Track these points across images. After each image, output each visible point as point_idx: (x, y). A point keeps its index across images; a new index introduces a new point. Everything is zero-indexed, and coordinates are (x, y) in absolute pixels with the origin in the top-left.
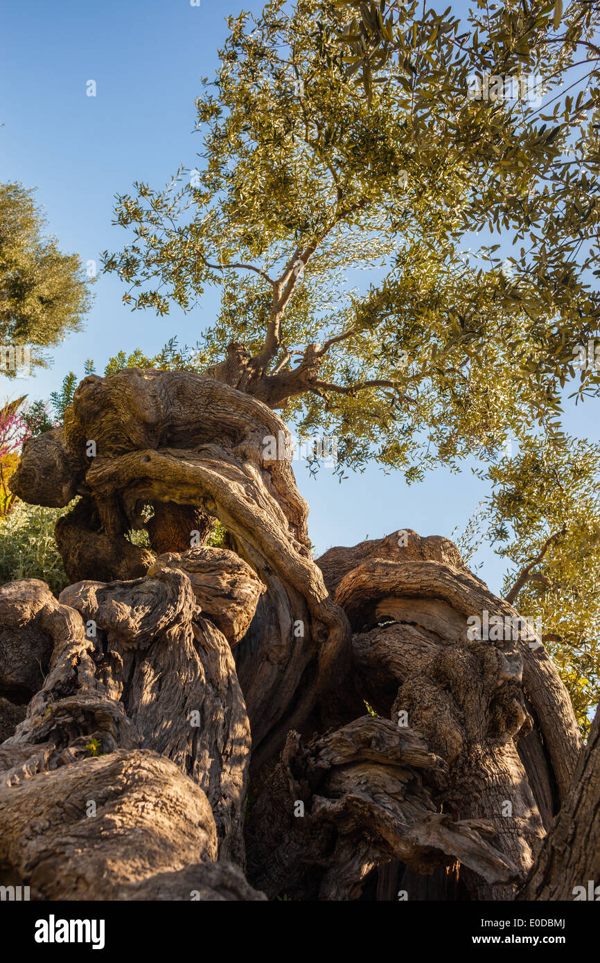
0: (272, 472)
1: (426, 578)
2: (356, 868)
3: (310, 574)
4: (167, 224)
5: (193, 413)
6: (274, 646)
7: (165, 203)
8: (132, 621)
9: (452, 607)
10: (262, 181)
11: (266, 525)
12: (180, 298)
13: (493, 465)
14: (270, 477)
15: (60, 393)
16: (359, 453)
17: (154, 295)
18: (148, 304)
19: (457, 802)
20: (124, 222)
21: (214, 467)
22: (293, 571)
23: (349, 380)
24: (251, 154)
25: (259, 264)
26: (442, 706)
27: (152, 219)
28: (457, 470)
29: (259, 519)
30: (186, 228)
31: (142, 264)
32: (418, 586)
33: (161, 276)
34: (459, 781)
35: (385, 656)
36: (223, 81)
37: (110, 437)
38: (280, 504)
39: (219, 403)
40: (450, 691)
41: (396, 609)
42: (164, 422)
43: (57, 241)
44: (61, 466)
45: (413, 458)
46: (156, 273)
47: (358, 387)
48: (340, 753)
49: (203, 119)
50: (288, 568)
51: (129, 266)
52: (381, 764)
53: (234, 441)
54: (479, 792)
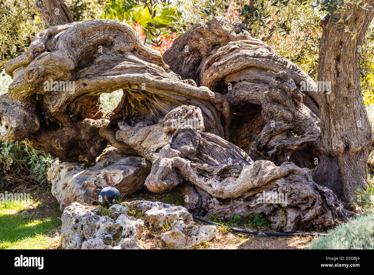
2: (286, 159)
3: (207, 93)
6: (211, 123)
8: (192, 148)
14: (137, 53)
19: (298, 129)
22: (201, 95)
26: (281, 109)
32: (240, 67)
34: (296, 124)
35: (244, 99)
40: (280, 104)
41: (234, 78)
44: (27, 113)
48: (266, 139)
50: (199, 96)
52: (277, 135)
53: (107, 47)
54: (302, 123)
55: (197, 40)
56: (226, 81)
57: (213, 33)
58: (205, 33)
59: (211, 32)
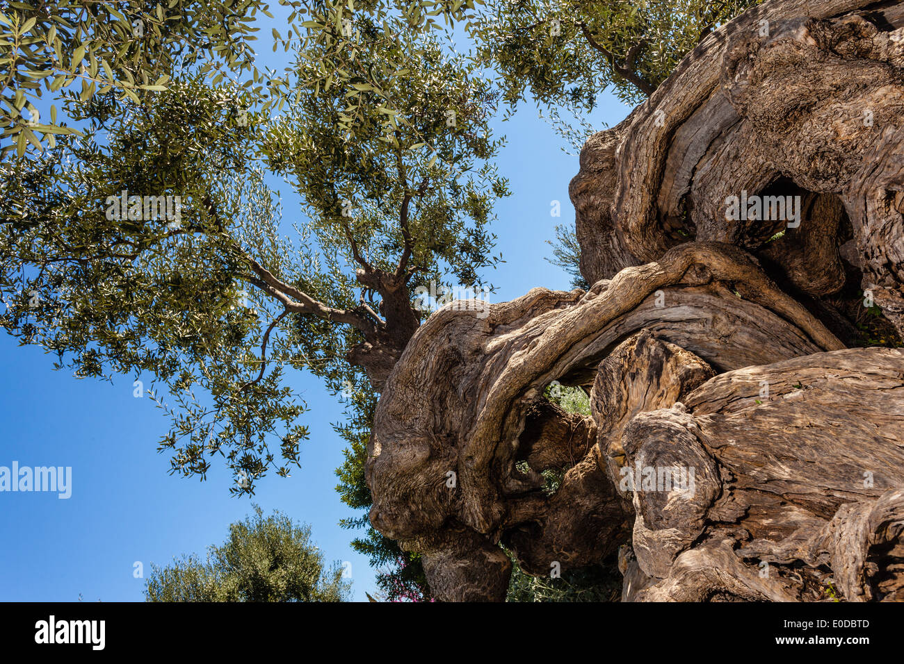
0: (496, 325)
1: (644, 151)
4: (209, 419)
5: (422, 405)
7: (185, 420)
9: (685, 121)
10: (173, 313)
11: (566, 327)
12: (291, 414)
13: (502, 99)
14: (501, 326)
15: (371, 557)
16: (476, 239)
17: (286, 442)
18: (295, 449)
20: (204, 467)
21: (488, 384)
23: (396, 246)
24: (143, 324)
25: (265, 324)
26: (836, 113)
27: (202, 436)
28: (503, 139)
29: (558, 335)
30: (215, 399)
31: (249, 452)
32: (652, 160)
33: (265, 433)
36: (59, 347)
37: (441, 501)
38: (534, 317)
39: (415, 375)
40: (814, 104)
41: (673, 190)
42: (430, 438)
43: (214, 547)
44: (466, 561)
45: (483, 188)
46: (262, 437)
47: (407, 235)
49: (97, 371)
51: (251, 465)
53: (458, 363)
55: (590, 207)
56: (670, 211)
57: (599, 172)
58: (587, 185)
59: (595, 173)
